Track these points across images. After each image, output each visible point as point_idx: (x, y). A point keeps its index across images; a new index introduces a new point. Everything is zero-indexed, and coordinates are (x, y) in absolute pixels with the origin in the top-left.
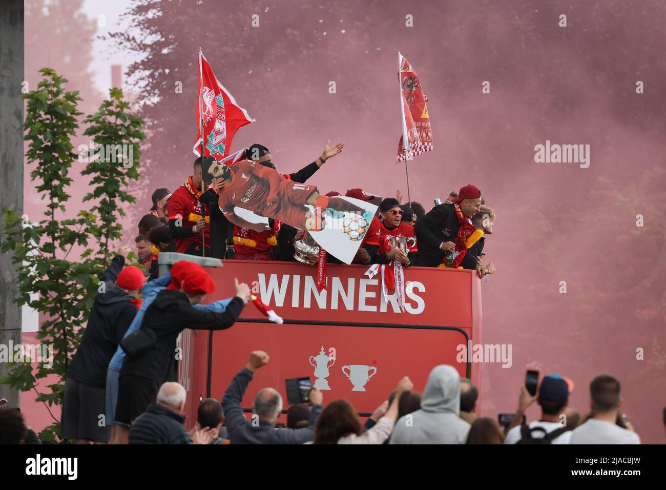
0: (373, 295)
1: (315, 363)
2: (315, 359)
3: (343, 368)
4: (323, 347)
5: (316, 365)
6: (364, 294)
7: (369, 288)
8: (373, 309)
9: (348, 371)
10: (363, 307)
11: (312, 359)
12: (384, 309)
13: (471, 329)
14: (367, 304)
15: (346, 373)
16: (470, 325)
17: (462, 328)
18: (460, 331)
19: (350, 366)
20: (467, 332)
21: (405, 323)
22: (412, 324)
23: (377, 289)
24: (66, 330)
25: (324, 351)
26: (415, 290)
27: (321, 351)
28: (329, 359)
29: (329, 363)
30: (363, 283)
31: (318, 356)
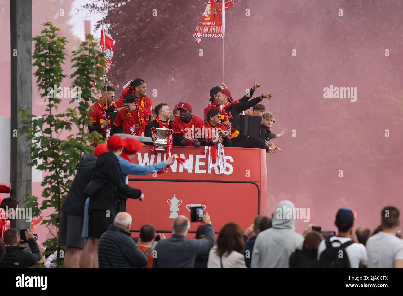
0: (203, 164)
1: (170, 203)
2: (171, 201)
3: (187, 206)
4: (175, 194)
6: (198, 164)
7: (201, 160)
8: (204, 172)
10: (198, 171)
11: (169, 201)
12: (210, 172)
13: (260, 182)
14: (200, 169)
15: (188, 209)
16: (259, 181)
17: (255, 182)
18: (254, 184)
19: (191, 205)
20: (258, 184)
21: (222, 180)
22: (226, 180)
23: (206, 161)
24: (59, 181)
25: (175, 196)
26: (228, 161)
27: (174, 196)
28: (179, 201)
29: (179, 203)
30: (198, 157)
31: (172, 199)
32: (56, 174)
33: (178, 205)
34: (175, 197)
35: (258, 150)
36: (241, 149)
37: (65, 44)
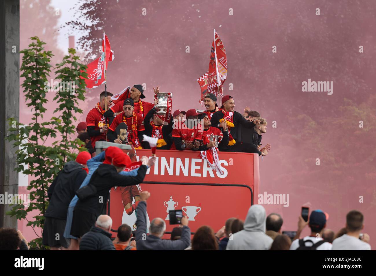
0: (199, 167)
1: (167, 205)
2: (167, 203)
3: (183, 208)
4: (171, 196)
5: (167, 206)
6: (194, 167)
7: (197, 164)
8: (199, 175)
9: (185, 210)
10: (193, 174)
11: (166, 203)
12: (205, 175)
13: (253, 186)
14: (196, 172)
15: (184, 211)
16: (252, 184)
17: (248, 186)
18: (247, 187)
19: (187, 207)
20: (251, 187)
21: (217, 183)
22: (220, 184)
23: (201, 164)
24: (44, 185)
25: (172, 198)
26: (222, 165)
27: (170, 198)
28: (175, 203)
29: (175, 205)
30: (194, 161)
31: (169, 201)
32: (41, 179)
33: (174, 206)
34: (171, 200)
35: (252, 154)
36: (235, 153)
37: (51, 57)
